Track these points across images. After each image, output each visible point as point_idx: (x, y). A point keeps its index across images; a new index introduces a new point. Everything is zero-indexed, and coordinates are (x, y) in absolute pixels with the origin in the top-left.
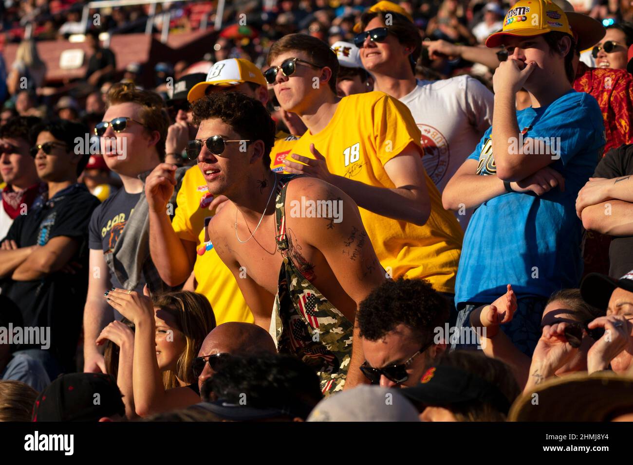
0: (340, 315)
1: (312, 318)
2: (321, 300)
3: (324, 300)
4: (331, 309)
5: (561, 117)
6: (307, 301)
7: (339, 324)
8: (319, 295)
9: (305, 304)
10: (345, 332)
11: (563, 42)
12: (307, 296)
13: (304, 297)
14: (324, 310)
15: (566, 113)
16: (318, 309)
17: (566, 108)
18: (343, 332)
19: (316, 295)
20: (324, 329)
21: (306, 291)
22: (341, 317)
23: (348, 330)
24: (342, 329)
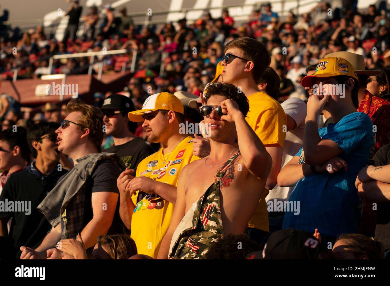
0: (221, 224)
1: (206, 219)
2: (218, 211)
3: (219, 213)
4: (219, 219)
5: (345, 126)
6: (211, 208)
7: (217, 228)
8: (219, 208)
9: (208, 210)
10: (217, 234)
11: (349, 82)
12: (212, 206)
13: (210, 206)
14: (215, 217)
15: (348, 123)
16: (213, 215)
17: (348, 121)
18: (216, 234)
19: (217, 207)
20: (208, 228)
21: (214, 203)
22: (220, 226)
23: (219, 234)
24: (216, 231)
